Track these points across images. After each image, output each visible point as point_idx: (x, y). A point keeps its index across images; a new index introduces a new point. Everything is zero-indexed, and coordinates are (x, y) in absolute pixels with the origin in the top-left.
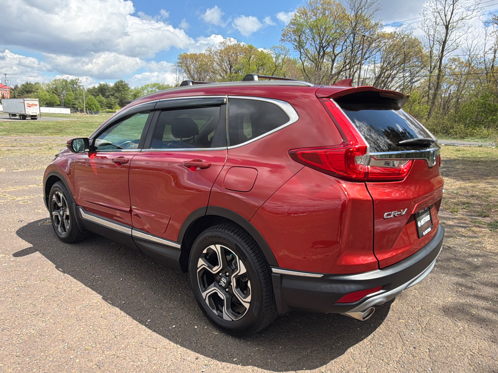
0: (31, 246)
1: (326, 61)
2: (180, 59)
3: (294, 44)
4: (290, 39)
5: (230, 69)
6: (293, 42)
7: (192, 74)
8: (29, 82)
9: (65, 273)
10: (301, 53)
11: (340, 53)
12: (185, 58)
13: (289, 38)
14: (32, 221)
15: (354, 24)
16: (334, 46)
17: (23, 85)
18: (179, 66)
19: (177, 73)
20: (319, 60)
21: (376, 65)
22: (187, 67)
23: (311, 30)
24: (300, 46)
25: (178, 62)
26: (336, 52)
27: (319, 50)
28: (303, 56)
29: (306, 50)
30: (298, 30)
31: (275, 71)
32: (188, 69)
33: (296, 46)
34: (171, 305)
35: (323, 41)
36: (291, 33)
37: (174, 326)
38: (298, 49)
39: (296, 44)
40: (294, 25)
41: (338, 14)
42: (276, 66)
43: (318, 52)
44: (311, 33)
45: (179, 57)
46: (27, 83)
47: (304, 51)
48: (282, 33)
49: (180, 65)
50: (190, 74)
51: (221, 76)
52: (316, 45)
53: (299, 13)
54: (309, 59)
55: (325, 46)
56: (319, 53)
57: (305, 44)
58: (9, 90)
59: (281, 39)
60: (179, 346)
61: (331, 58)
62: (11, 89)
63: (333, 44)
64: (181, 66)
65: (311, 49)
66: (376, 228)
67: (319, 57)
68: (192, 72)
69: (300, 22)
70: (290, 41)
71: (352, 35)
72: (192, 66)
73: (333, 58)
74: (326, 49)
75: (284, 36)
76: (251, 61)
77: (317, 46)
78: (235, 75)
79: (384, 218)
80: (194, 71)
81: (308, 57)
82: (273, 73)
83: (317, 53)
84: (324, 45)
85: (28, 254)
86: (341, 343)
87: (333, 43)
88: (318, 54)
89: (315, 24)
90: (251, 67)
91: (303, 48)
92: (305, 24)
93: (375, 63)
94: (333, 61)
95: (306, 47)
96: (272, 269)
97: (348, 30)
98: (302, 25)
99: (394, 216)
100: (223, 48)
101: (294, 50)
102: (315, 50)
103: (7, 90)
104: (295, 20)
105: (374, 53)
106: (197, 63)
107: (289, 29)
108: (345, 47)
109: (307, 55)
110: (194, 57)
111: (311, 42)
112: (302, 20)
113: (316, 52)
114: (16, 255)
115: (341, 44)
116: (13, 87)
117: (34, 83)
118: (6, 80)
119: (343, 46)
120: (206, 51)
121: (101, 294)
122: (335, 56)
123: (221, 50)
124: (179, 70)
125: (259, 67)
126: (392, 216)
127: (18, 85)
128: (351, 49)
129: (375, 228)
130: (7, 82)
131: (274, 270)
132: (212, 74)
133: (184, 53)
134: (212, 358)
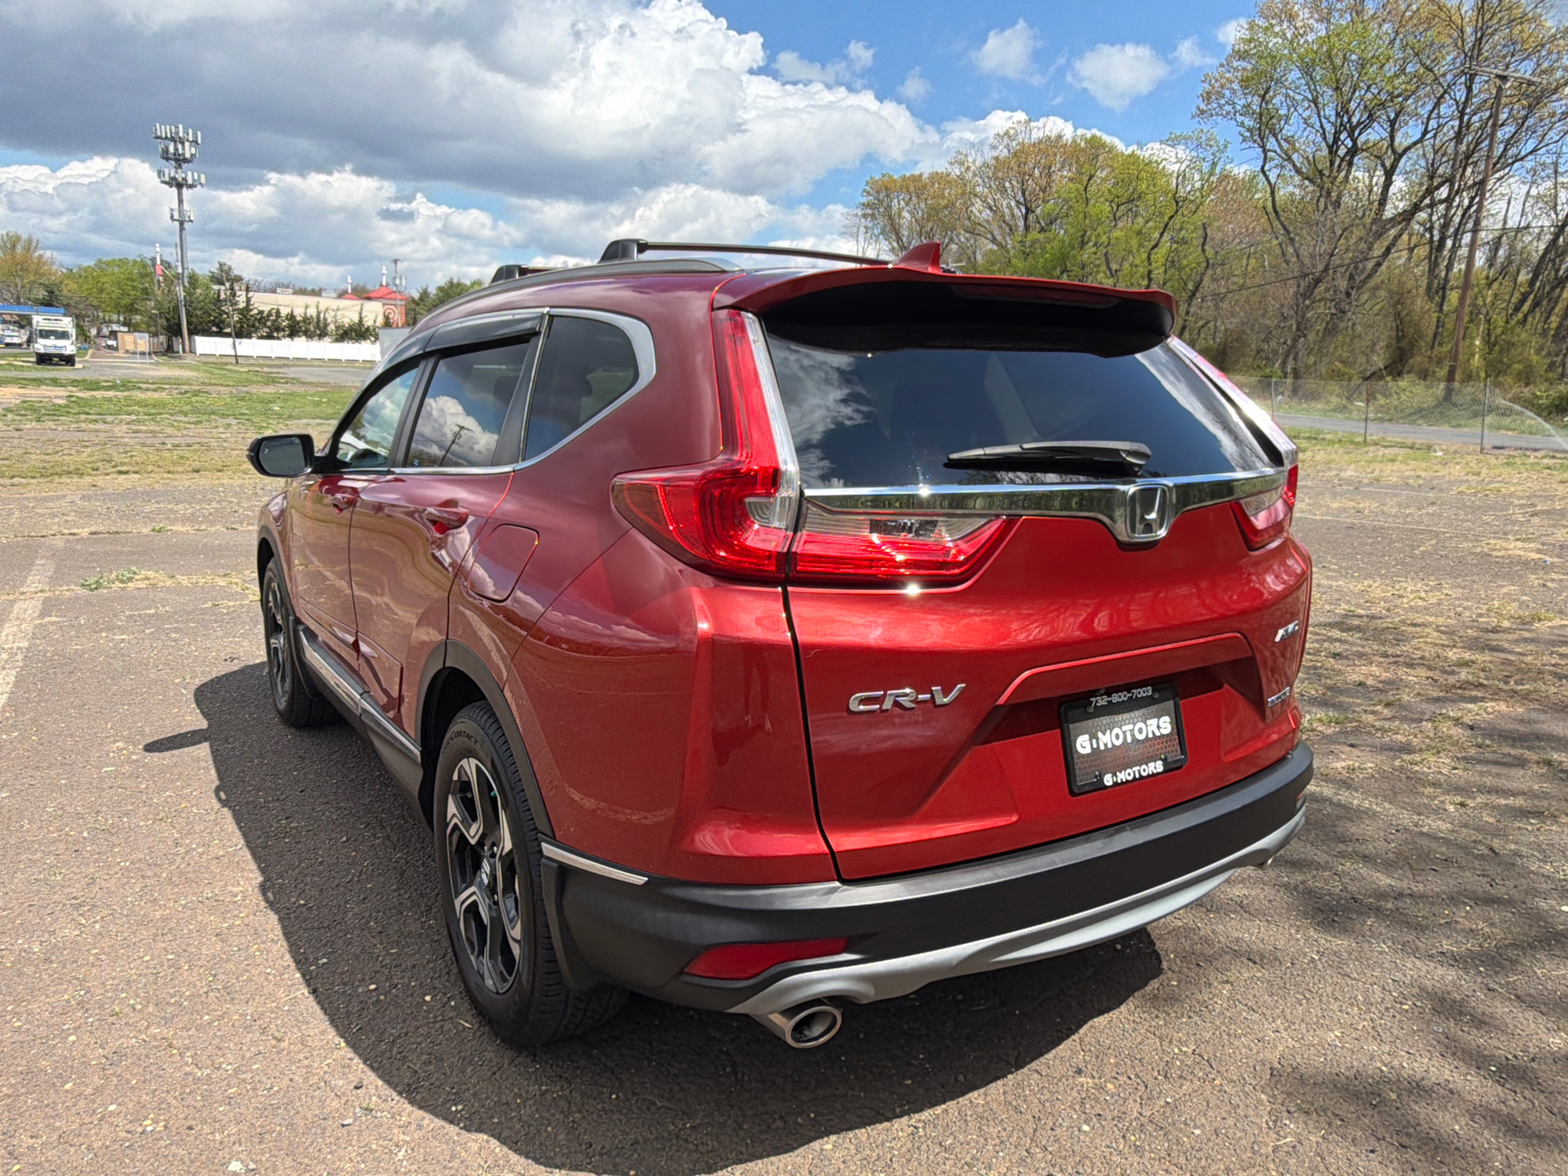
0: (204, 724)
1: (1363, 175)
2: (868, 193)
3: (1242, 123)
4: (1228, 108)
5: (1026, 218)
6: (1239, 118)
7: (904, 239)
8: (455, 281)
9: (224, 806)
10: (1265, 151)
11: (1415, 144)
12: (887, 189)
13: (1227, 103)
14: (257, 661)
15: (1470, 40)
16: (1392, 123)
17: (441, 289)
18: (865, 216)
19: (861, 239)
20: (1331, 171)
21: (1560, 179)
22: (891, 218)
23: (1307, 71)
24: (1265, 127)
25: (863, 205)
26: (1402, 140)
27: (1336, 139)
28: (1273, 164)
29: (1286, 140)
30: (1260, 74)
31: (1171, 217)
32: (892, 225)
33: (1249, 130)
34: (415, 927)
35: (1353, 105)
36: (1236, 86)
37: (372, 987)
38: (1255, 141)
39: (1249, 122)
40: (1244, 59)
41: (1414, 7)
42: (1177, 203)
43: (1330, 148)
44: (1307, 84)
45: (868, 188)
46: (451, 283)
47: (1279, 144)
48: (1202, 88)
49: (869, 211)
50: (899, 239)
51: (994, 240)
52: (1323, 120)
53: (1266, 18)
54: (1298, 171)
55: (1359, 123)
56: (1333, 149)
57: (1282, 123)
58: (403, 303)
59: (1198, 108)
60: (343, 1044)
61: (1383, 165)
62: (413, 300)
63: (1392, 116)
64: (873, 215)
65: (1304, 133)
66: (816, 743)
67: (1332, 163)
68: (906, 233)
69: (1266, 47)
70: (1228, 113)
71: (1463, 79)
72: (905, 214)
73: (1388, 164)
74: (1360, 134)
75: (1209, 98)
76: (1092, 188)
77: (1328, 127)
78: (1041, 236)
79: (848, 710)
80: (911, 230)
81: (1294, 166)
82: (1166, 226)
83: (1325, 152)
84: (1355, 120)
85: (182, 746)
86: (812, 1115)
87: (1390, 108)
88: (1330, 152)
89: (1325, 49)
90: (1092, 210)
91: (1275, 135)
92: (1286, 52)
93: (1556, 172)
94: (1389, 174)
95: (1288, 131)
96: (543, 844)
97: (1448, 61)
98: (1274, 59)
99: (896, 704)
100: (1006, 151)
101: (1244, 145)
102: (1319, 139)
103: (399, 303)
104: (1250, 41)
105: (1553, 135)
106: (923, 205)
107: (1227, 75)
108: (1433, 124)
109: (1289, 159)
110: (915, 187)
111: (1306, 114)
112: (1275, 40)
113: (1323, 144)
114: (150, 748)
115: (1424, 112)
116: (416, 296)
117: (468, 283)
118: (395, 278)
119: (1429, 119)
120: (951, 164)
121: (263, 871)
122: (1399, 157)
123: (997, 159)
124: (866, 227)
125: (1118, 206)
126: (888, 705)
127: (429, 290)
128: (1456, 129)
129: (812, 740)
130: (398, 282)
131: (548, 849)
132: (967, 235)
133: (884, 176)
134: (400, 1093)
